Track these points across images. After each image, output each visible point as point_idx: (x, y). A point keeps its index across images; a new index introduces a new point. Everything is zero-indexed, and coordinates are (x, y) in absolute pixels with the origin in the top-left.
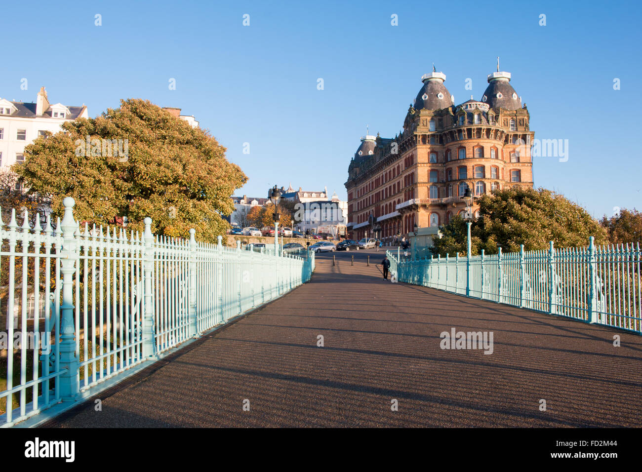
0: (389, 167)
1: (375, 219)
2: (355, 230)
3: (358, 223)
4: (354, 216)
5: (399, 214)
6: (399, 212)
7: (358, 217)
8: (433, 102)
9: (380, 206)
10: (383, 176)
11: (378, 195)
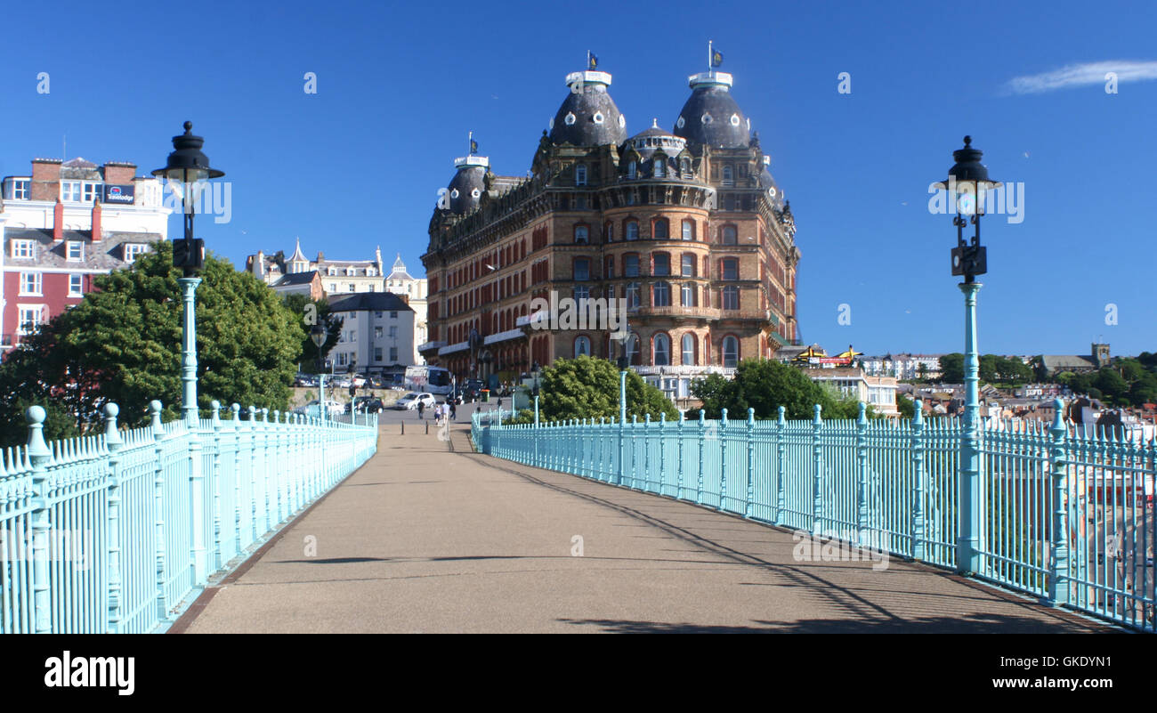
0: (507, 240)
1: (481, 340)
2: (442, 357)
3: (449, 344)
4: (440, 327)
5: (523, 334)
6: (522, 331)
7: (449, 329)
8: (585, 129)
9: (490, 312)
10: (496, 254)
11: (486, 289)
